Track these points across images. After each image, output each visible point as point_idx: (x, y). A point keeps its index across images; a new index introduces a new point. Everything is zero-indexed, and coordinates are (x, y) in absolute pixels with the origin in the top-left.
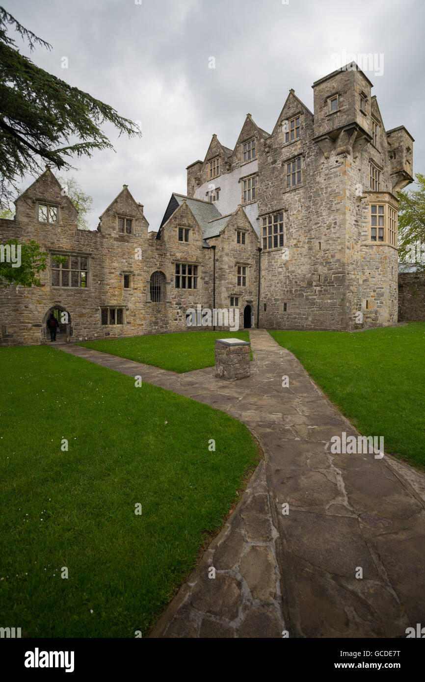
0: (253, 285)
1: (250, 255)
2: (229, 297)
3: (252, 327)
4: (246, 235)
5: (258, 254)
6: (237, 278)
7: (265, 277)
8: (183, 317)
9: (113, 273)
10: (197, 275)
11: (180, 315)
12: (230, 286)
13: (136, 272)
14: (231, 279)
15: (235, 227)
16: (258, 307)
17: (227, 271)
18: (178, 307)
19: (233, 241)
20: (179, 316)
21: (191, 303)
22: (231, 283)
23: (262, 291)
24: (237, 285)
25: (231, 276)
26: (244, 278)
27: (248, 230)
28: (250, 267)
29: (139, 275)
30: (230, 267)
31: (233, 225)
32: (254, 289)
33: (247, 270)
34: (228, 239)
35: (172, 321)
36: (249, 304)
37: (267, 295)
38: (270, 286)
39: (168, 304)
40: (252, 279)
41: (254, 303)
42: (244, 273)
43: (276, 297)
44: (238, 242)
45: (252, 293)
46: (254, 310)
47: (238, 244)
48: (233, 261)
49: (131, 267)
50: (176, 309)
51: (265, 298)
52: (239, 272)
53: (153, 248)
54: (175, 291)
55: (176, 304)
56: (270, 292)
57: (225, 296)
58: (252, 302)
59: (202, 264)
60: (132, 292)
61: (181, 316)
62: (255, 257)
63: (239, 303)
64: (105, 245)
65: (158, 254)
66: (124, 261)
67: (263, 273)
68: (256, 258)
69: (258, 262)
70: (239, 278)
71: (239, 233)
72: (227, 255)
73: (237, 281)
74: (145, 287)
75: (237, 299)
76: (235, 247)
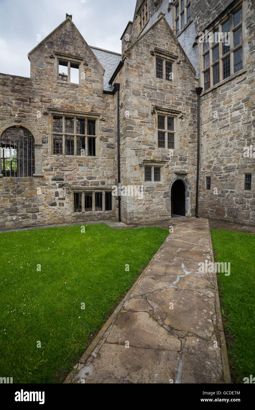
0: (187, 146)
1: (181, 98)
2: (141, 166)
3: (187, 214)
4: (174, 66)
5: (196, 99)
6: (156, 135)
7: (208, 133)
8: (67, 200)
10: (95, 135)
11: (61, 197)
12: (144, 147)
14: (146, 135)
15: (152, 48)
16: (197, 183)
17: (138, 121)
18: (57, 185)
19: (148, 71)
20: (60, 199)
21: (82, 178)
22: (145, 143)
23: (203, 156)
24: (156, 146)
25: (144, 130)
26: (171, 136)
27: (176, 58)
28: (181, 118)
30: (142, 115)
31: (148, 46)
32: (189, 153)
33: (177, 122)
34: (137, 67)
35: (45, 206)
36: (180, 178)
37: (212, 162)
38: (217, 147)
39: (36, 180)
40: (185, 137)
41: (189, 177)
42: (171, 125)
43: (229, 165)
44: (159, 75)
45: (186, 160)
46: (190, 189)
47: (158, 80)
48: (148, 106)
50: (52, 188)
51: (209, 167)
52: (161, 125)
54: (52, 159)
55: (54, 179)
56: (216, 156)
57: (134, 165)
58: (185, 174)
59: (101, 117)
61: (64, 199)
62: (190, 102)
63: (162, 177)
65: (17, 99)
67: (204, 127)
68: (192, 105)
69: (197, 111)
70: (161, 135)
71: (159, 61)
72: (136, 93)
73: (156, 139)
75: (158, 170)
76: (151, 82)
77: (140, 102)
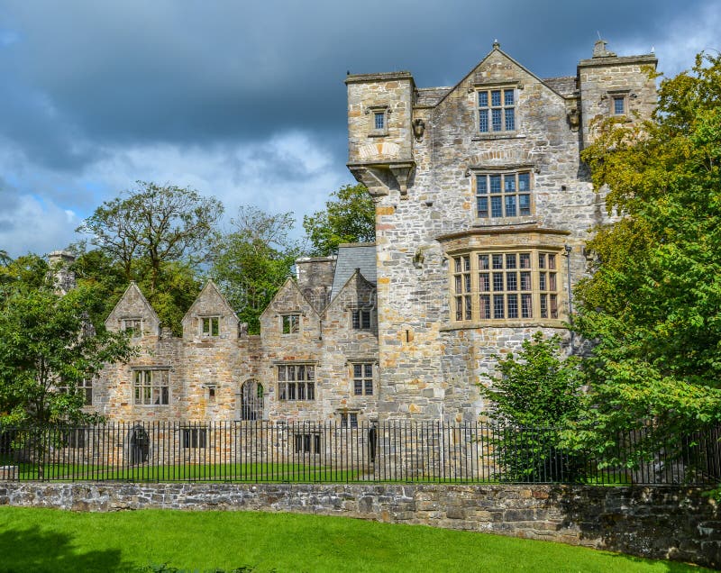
6: (352, 384)
8: (288, 441)
9: (194, 386)
10: (314, 380)
12: (337, 397)
13: (222, 383)
14: (342, 385)
15: (345, 305)
17: (332, 374)
18: (281, 428)
19: (342, 327)
22: (339, 393)
25: (338, 382)
26: (369, 382)
27: (371, 306)
29: (225, 386)
30: (336, 368)
31: (342, 303)
33: (374, 369)
34: (332, 326)
35: (271, 446)
36: (374, 425)
39: (264, 423)
42: (369, 374)
44: (356, 325)
47: (355, 331)
48: (342, 358)
49: (216, 377)
52: (358, 373)
53: (245, 350)
54: (276, 404)
55: (278, 423)
58: (378, 421)
59: (317, 363)
60: (217, 408)
63: (358, 424)
64: (186, 354)
65: (251, 357)
66: (208, 370)
70: (358, 384)
71: (355, 314)
72: (331, 350)
73: (350, 387)
74: (233, 401)
76: (345, 336)
77: (335, 357)
